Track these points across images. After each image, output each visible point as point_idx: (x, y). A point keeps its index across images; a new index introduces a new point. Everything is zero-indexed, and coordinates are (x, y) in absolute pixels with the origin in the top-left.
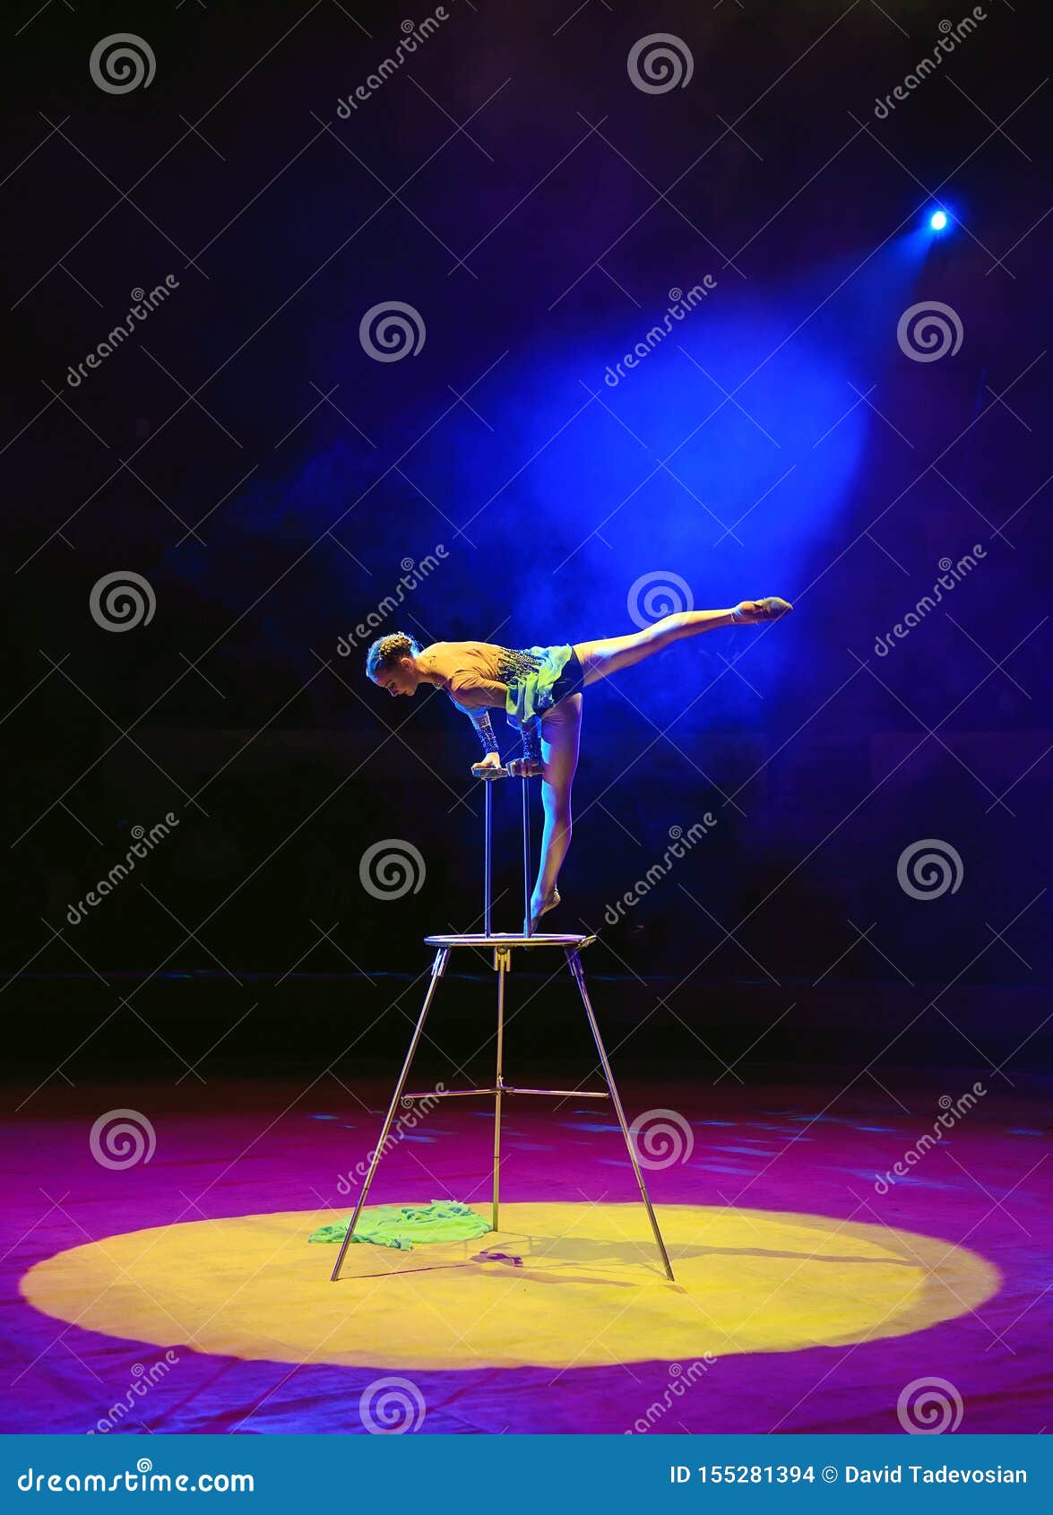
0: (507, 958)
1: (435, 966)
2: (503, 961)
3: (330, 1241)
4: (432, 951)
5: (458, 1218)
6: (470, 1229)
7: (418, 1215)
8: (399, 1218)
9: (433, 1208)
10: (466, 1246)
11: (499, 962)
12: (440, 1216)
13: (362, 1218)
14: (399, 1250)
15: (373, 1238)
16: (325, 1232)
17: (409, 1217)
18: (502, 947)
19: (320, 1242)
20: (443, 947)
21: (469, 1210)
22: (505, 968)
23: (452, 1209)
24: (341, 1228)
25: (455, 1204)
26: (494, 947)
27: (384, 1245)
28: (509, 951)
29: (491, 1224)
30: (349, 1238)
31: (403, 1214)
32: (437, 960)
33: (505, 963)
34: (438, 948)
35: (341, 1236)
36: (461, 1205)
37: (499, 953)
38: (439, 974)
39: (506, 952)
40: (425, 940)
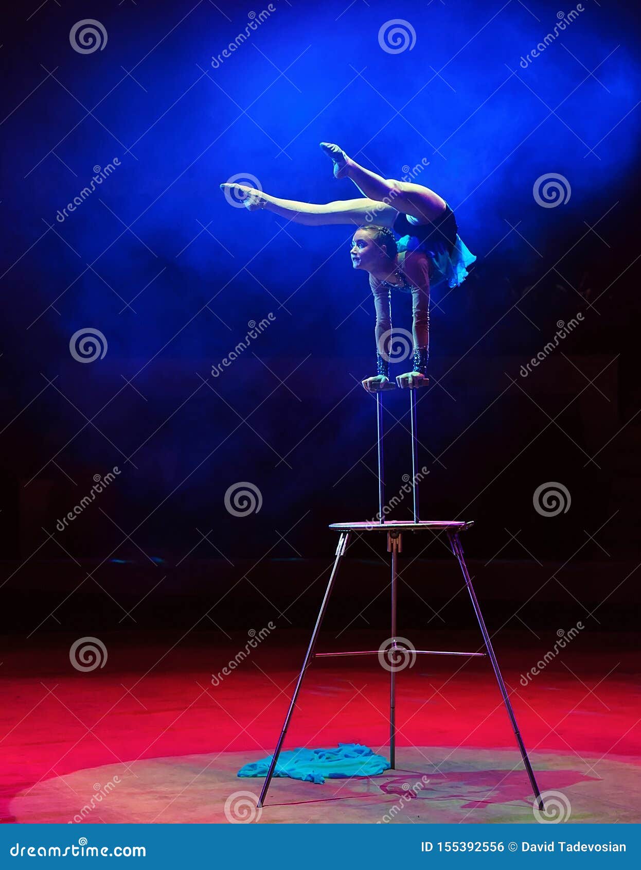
0: (398, 541)
1: (338, 549)
2: (395, 544)
3: (255, 776)
4: (336, 534)
5: (361, 758)
6: (372, 767)
7: (327, 755)
8: (311, 757)
9: (340, 750)
10: (369, 781)
11: (392, 544)
12: (346, 756)
13: (281, 758)
14: (313, 783)
15: (292, 774)
16: (250, 768)
17: (320, 757)
18: (395, 531)
19: (248, 776)
20: (345, 531)
21: (371, 751)
22: (397, 549)
23: (355, 751)
24: (265, 765)
25: (358, 747)
26: (387, 531)
27: (300, 779)
28: (400, 535)
29: (389, 762)
30: (272, 773)
31: (316, 755)
32: (340, 543)
33: (397, 545)
34: (341, 533)
35: (264, 772)
36: (364, 747)
37: (392, 537)
38: (342, 554)
39: (397, 537)
40: (330, 526)
